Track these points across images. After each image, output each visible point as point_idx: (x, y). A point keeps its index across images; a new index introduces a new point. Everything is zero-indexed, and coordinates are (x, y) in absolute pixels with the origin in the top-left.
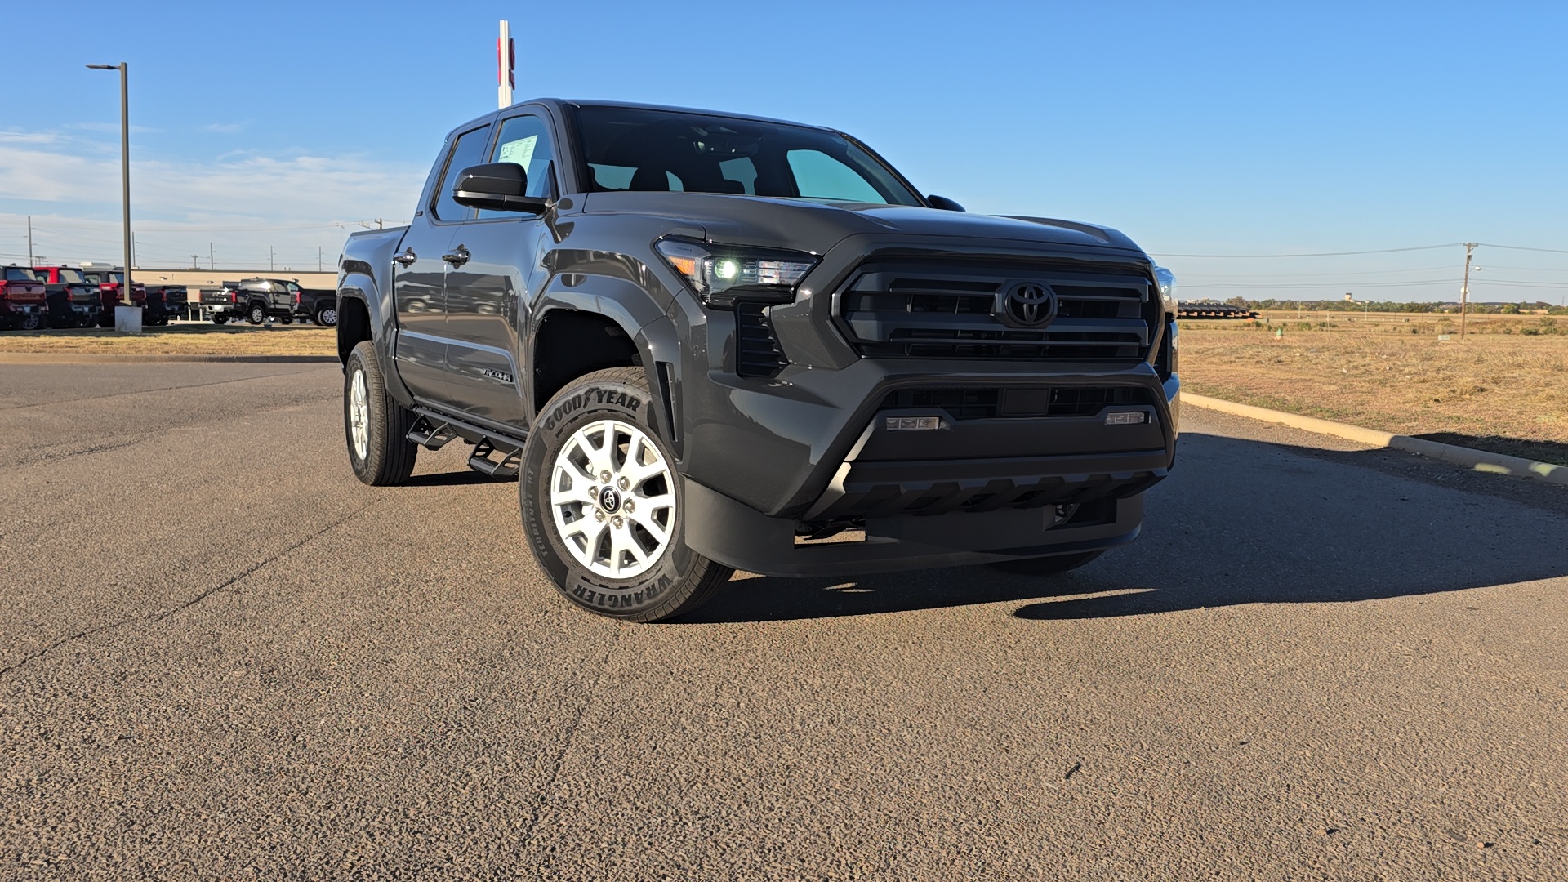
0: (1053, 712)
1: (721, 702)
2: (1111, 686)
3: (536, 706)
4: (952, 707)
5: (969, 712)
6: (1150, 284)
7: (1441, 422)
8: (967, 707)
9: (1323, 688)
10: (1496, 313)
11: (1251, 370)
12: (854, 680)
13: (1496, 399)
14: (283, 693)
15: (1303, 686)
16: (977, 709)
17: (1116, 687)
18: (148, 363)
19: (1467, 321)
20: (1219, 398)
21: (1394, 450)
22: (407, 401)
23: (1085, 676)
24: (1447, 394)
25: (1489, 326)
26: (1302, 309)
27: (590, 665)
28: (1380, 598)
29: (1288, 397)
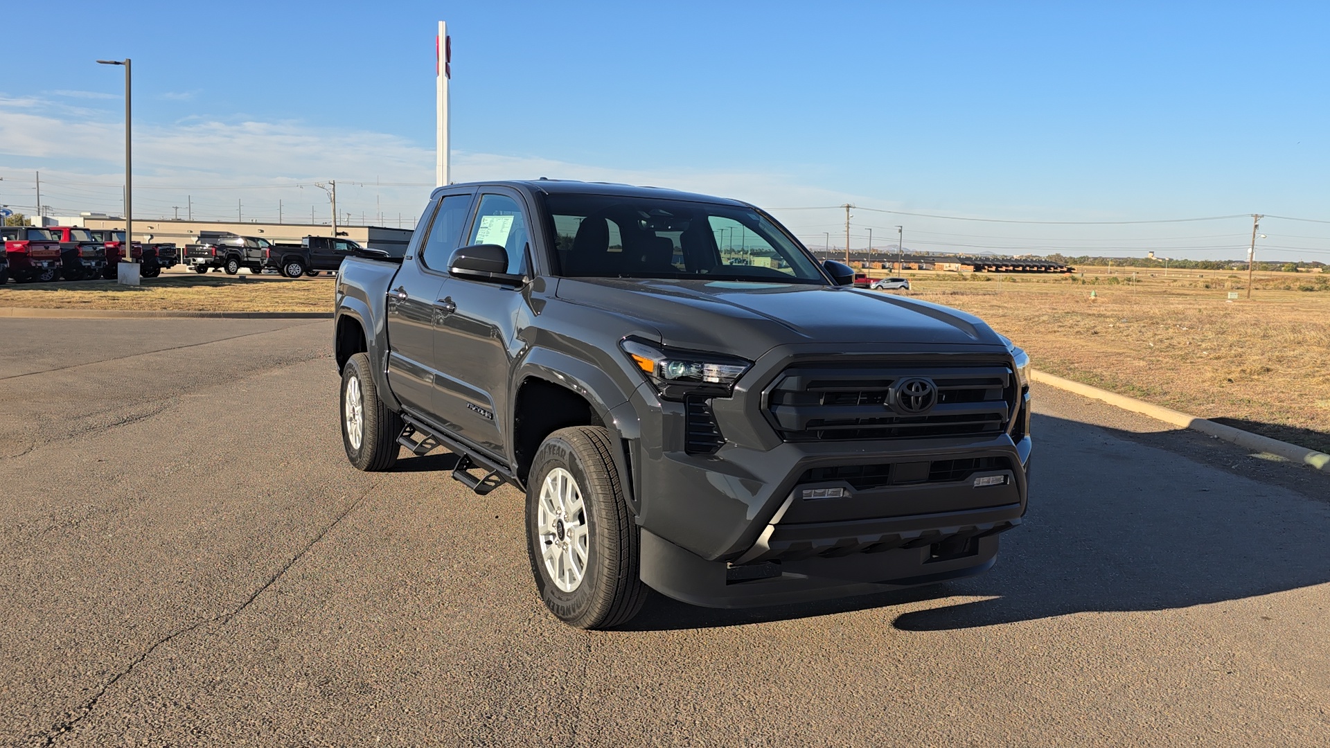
0: (941, 733)
1: (681, 719)
2: (983, 705)
3: (539, 723)
4: (861, 727)
5: (875, 733)
6: (1010, 371)
7: (1235, 404)
8: (872, 727)
9: (1151, 708)
10: (1277, 271)
11: (1073, 340)
12: (781, 697)
13: (1280, 380)
14: (341, 707)
15: (1135, 705)
16: (881, 729)
17: (987, 706)
18: (150, 318)
19: (1252, 278)
20: (1046, 372)
21: (1195, 431)
22: (396, 407)
23: (962, 693)
24: (1238, 375)
25: (1271, 283)
26: (1112, 265)
27: (573, 679)
28: (1190, 606)
29: (1105, 373)
